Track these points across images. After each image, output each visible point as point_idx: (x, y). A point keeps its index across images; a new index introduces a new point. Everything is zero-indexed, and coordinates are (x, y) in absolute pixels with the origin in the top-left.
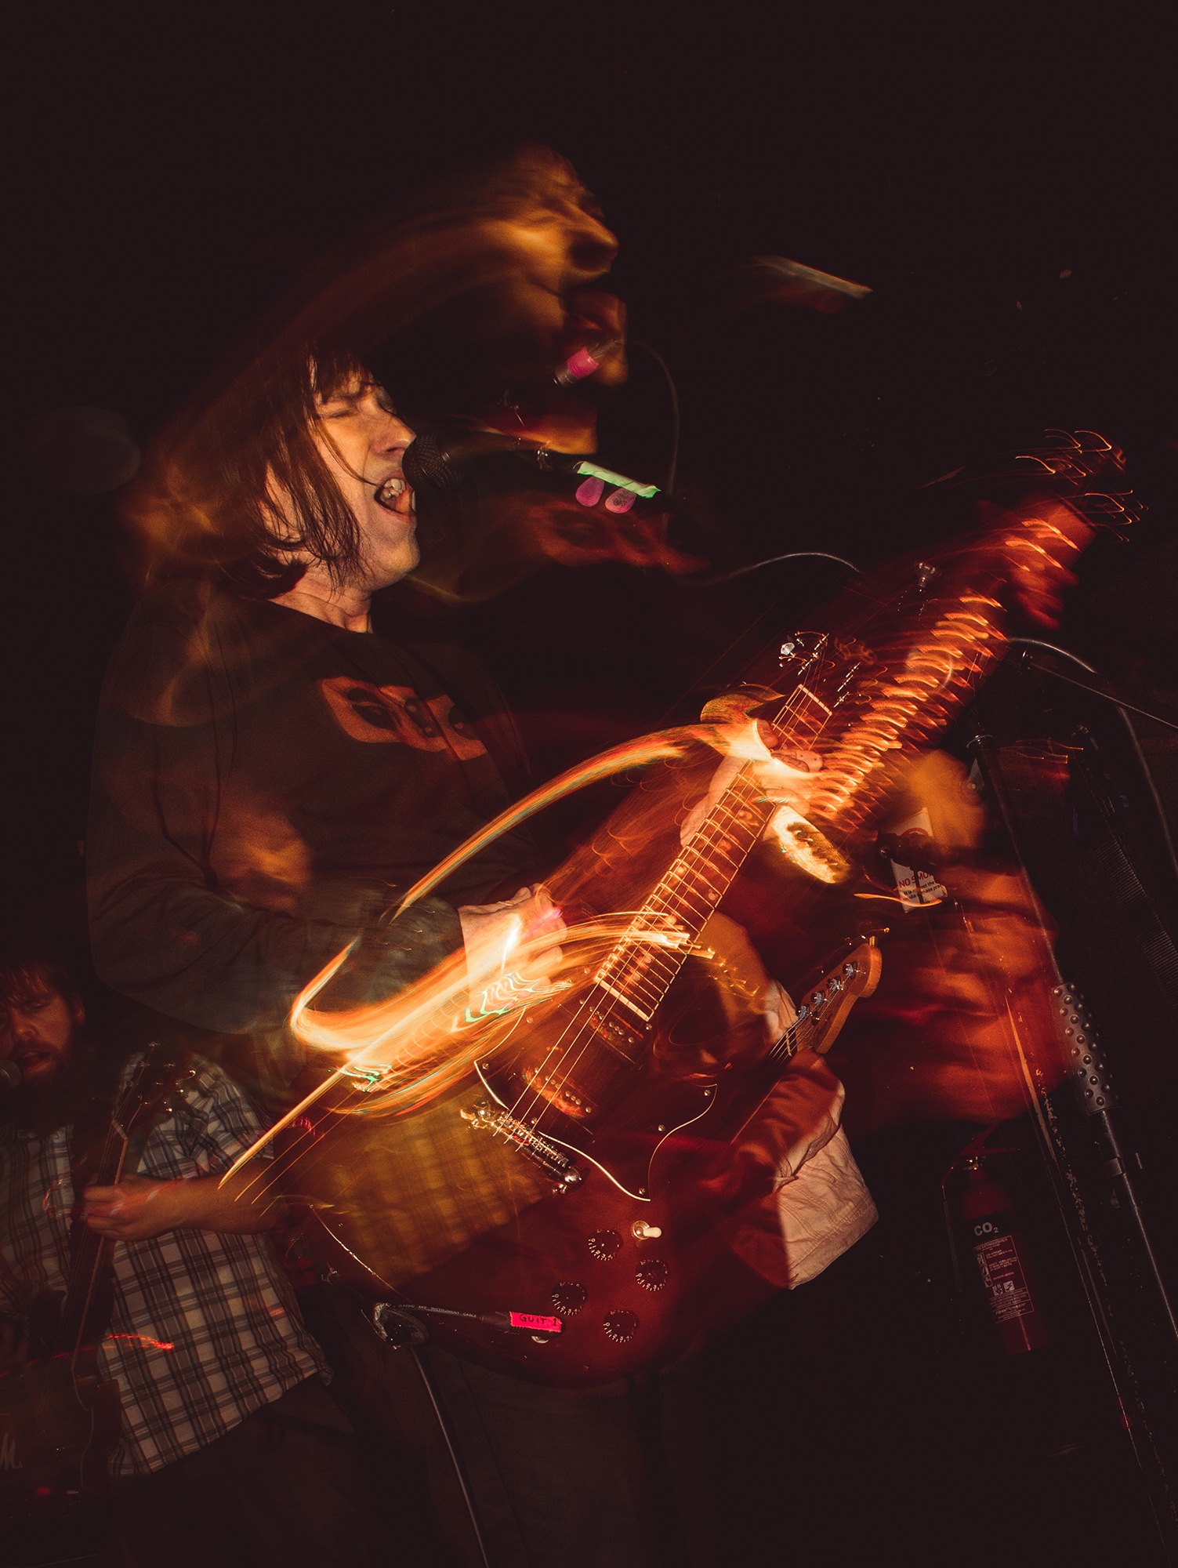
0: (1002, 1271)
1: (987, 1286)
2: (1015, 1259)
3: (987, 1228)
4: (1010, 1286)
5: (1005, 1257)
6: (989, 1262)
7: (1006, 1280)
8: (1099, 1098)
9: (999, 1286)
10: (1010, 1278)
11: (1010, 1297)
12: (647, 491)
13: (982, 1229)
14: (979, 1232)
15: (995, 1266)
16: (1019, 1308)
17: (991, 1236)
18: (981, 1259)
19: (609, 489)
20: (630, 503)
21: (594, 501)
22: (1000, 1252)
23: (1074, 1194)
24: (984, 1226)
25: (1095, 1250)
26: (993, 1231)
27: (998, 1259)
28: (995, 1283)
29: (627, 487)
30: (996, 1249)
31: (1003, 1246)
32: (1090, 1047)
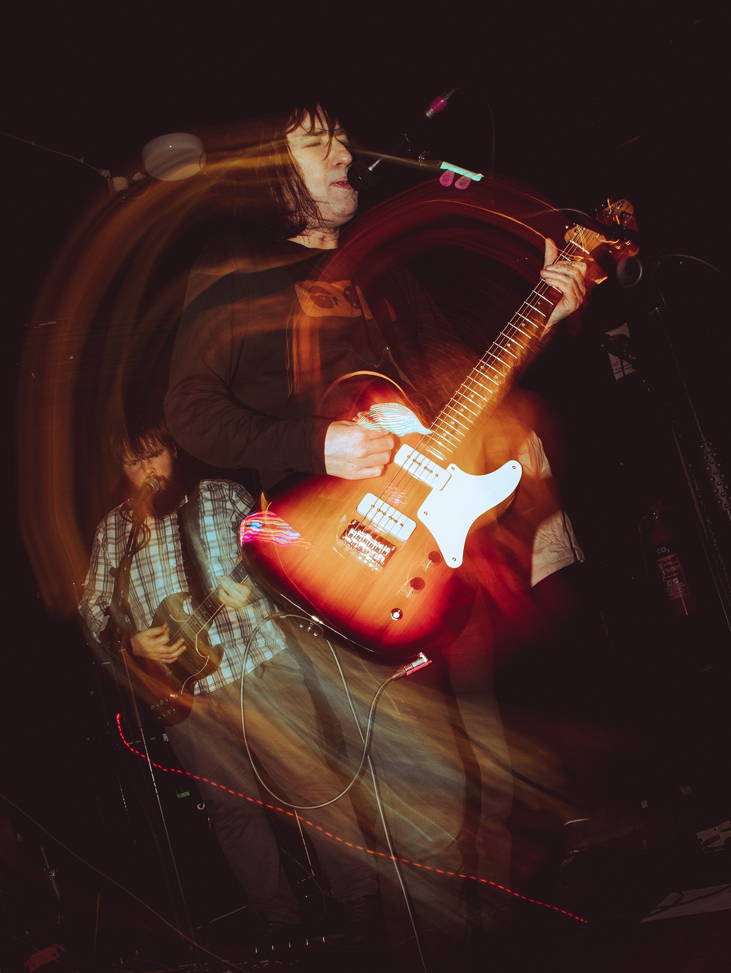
0: (672, 573)
1: (664, 581)
2: (679, 566)
3: (664, 550)
4: (676, 581)
5: (673, 565)
6: (665, 568)
7: (674, 578)
8: (725, 504)
9: (670, 581)
10: (677, 576)
11: (677, 586)
12: (477, 177)
13: (660, 551)
14: (659, 552)
15: (668, 570)
16: (682, 593)
17: (666, 554)
18: (660, 566)
19: (457, 176)
20: (468, 184)
21: (449, 183)
22: (671, 563)
23: (710, 531)
24: (662, 549)
25: (722, 561)
26: (667, 551)
27: (670, 566)
28: (668, 579)
29: (466, 176)
30: (668, 561)
31: (672, 560)
32: (720, 477)
